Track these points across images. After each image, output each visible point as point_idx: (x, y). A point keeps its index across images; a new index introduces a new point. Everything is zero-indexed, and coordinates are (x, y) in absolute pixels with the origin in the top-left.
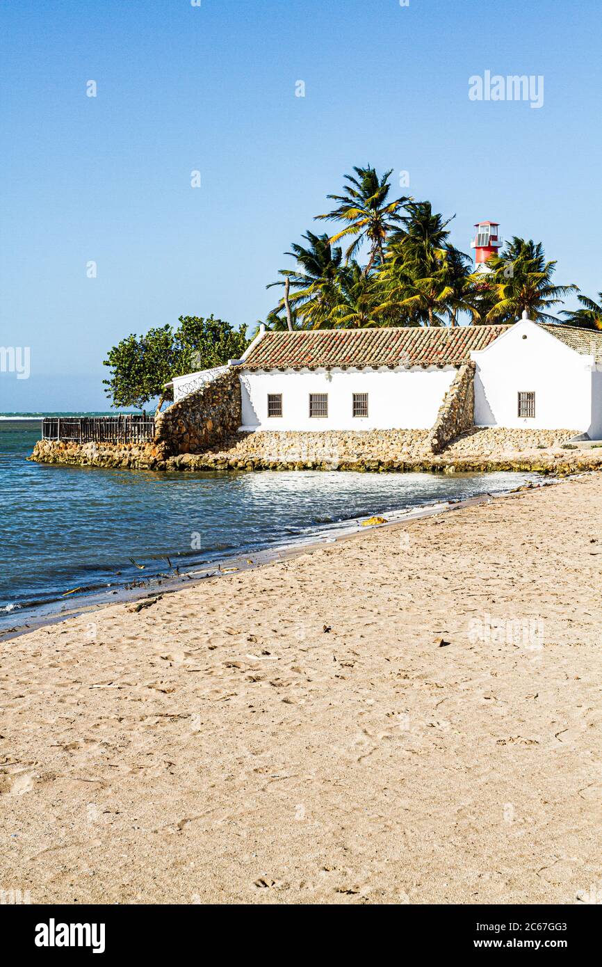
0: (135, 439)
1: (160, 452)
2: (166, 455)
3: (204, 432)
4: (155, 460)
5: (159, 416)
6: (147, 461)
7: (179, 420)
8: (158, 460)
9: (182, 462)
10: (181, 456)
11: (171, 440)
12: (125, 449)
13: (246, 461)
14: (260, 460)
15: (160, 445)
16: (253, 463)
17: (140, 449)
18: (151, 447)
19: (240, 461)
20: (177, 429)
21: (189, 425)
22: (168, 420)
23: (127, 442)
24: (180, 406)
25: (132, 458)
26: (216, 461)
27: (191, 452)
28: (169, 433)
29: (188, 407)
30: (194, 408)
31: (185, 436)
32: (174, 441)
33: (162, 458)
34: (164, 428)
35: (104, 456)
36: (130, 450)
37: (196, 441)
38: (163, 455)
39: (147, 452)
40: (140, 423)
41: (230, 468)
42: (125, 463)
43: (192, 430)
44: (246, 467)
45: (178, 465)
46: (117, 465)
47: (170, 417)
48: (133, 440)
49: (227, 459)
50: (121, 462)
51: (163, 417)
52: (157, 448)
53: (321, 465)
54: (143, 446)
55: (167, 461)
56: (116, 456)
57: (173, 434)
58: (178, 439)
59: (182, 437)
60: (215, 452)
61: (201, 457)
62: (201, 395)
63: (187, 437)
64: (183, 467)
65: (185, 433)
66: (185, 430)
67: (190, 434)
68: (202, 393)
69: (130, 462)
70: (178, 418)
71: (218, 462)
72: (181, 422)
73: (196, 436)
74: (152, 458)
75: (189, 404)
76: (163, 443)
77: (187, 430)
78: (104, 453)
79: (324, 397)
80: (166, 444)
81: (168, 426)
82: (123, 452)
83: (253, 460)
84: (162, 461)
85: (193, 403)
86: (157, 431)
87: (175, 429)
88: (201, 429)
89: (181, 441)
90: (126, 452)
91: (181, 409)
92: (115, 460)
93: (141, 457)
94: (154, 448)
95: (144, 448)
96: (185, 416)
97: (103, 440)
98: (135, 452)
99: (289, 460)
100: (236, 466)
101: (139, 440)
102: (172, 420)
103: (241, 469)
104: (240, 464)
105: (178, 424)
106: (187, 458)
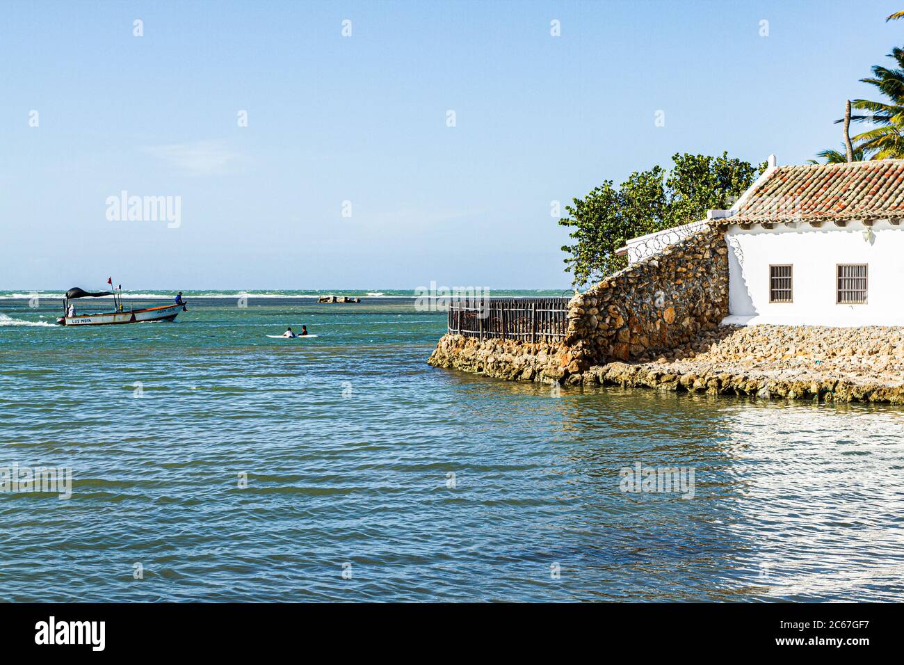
0: (547, 337)
1: (573, 359)
2: (585, 363)
3: (658, 327)
4: (566, 371)
5: (576, 299)
6: (553, 373)
7: (612, 307)
8: (570, 371)
9: (608, 375)
10: (610, 365)
11: (595, 340)
12: (529, 352)
13: (707, 378)
14: (731, 377)
15: (574, 347)
16: (719, 382)
17: (548, 353)
18: (564, 351)
19: (698, 377)
20: (608, 320)
21: (630, 314)
22: (591, 306)
23: (536, 340)
24: (613, 284)
25: (538, 366)
26: (658, 377)
27: (630, 358)
28: (592, 326)
29: (631, 285)
30: (640, 286)
31: (621, 332)
32: (600, 341)
33: (575, 369)
34: (583, 318)
35: (500, 362)
36: (536, 353)
37: (644, 340)
38: (578, 364)
39: (558, 358)
40: (556, 311)
41: (681, 389)
42: (526, 374)
43: (635, 323)
44: (707, 388)
45: (601, 381)
46: (516, 377)
47: (595, 302)
48: (544, 337)
49: (679, 373)
50: (520, 372)
51: (579, 301)
52: (569, 352)
53: (834, 391)
54: (556, 347)
55: (585, 375)
56: (517, 361)
57: (598, 329)
58: (608, 338)
59: (617, 333)
60: (670, 359)
61: (638, 369)
62: (654, 267)
63: (625, 334)
64: (610, 383)
65: (623, 327)
66: (621, 322)
67: (631, 330)
68: (655, 263)
69: (534, 373)
70: (610, 303)
71: (664, 379)
72: (614, 309)
73: (643, 333)
74: (561, 369)
75: (631, 281)
76: (580, 344)
77: (628, 323)
78: (502, 357)
80: (584, 346)
81: (590, 317)
82: (526, 356)
83: (720, 376)
84: (576, 373)
85: (639, 279)
86: (571, 325)
87: (604, 320)
88: (653, 320)
89: (615, 340)
90: (530, 357)
91: (615, 289)
92: (514, 369)
93: (549, 365)
94: (567, 352)
95: (554, 352)
96: (624, 300)
97: (506, 336)
98: (542, 357)
99: (783, 378)
100: (691, 386)
101: (552, 337)
102: (598, 307)
103: (701, 391)
104: (697, 384)
105: (609, 312)
106: (618, 370)
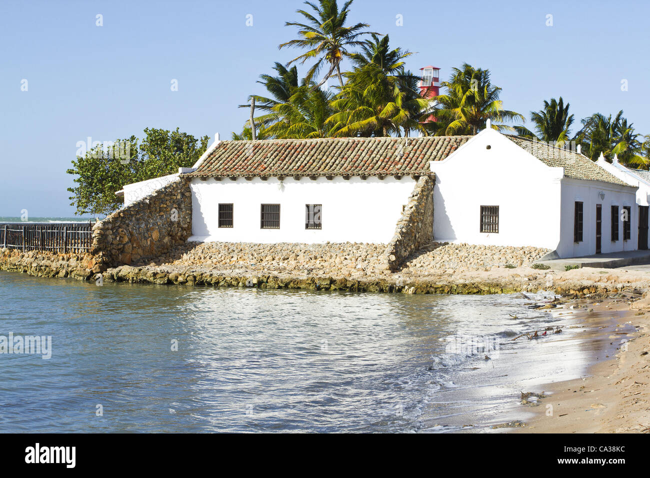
0: (75, 249)
1: (96, 264)
2: (104, 267)
3: (149, 243)
4: (92, 272)
5: (98, 224)
6: (82, 273)
7: (120, 230)
8: (94, 272)
9: (120, 274)
10: (121, 267)
11: (110, 251)
12: (63, 259)
13: (187, 275)
14: (202, 274)
15: (97, 256)
16: (195, 277)
17: (77, 260)
18: (89, 258)
19: (181, 274)
20: (118, 238)
21: (131, 234)
22: (108, 229)
23: (67, 251)
24: (121, 214)
25: (70, 269)
26: (155, 274)
27: (132, 263)
28: (108, 242)
29: (132, 216)
30: (138, 216)
31: (126, 246)
32: (113, 252)
33: (99, 270)
34: (103, 237)
35: (42, 266)
36: (68, 260)
37: (140, 251)
38: (100, 267)
39: (85, 263)
40: (82, 232)
41: (170, 282)
42: (62, 273)
43: (135, 240)
44: (187, 281)
45: (116, 278)
46: (54, 276)
47: (110, 226)
48: (73, 249)
49: (168, 272)
50: (58, 273)
51: (100, 225)
52: (94, 259)
53: (267, 282)
54: (82, 256)
55: (104, 274)
56: (54, 266)
57: (112, 244)
58: (119, 249)
59: (124, 247)
60: (158, 263)
61: (140, 270)
62: (147, 203)
63: (129, 248)
64: (121, 280)
65: (127, 243)
66: (126, 239)
67: (133, 245)
68: (148, 201)
69: (67, 273)
70: (119, 227)
71: (158, 276)
72: (122, 231)
73: (139, 246)
74: (88, 270)
75: (132, 213)
76: (101, 254)
77: (130, 240)
78: (43, 263)
79: (277, 207)
80: (103, 255)
81: (106, 236)
82: (61, 262)
83: (195, 274)
84: (98, 273)
85: (137, 211)
86: (95, 241)
87: (116, 238)
88: (146, 239)
89: (122, 251)
90: (64, 263)
91: (123, 218)
92: (52, 271)
93: (79, 268)
94: (92, 259)
95: (82, 259)
96: (128, 225)
97: (44, 249)
98: (73, 262)
99: (234, 275)
100: (176, 280)
101: (78, 249)
102: (112, 229)
103: (182, 283)
104: (180, 279)
105: (119, 234)
106: (125, 270)
